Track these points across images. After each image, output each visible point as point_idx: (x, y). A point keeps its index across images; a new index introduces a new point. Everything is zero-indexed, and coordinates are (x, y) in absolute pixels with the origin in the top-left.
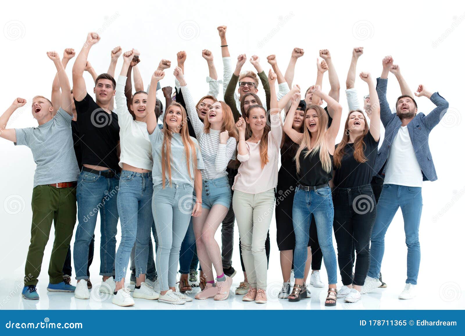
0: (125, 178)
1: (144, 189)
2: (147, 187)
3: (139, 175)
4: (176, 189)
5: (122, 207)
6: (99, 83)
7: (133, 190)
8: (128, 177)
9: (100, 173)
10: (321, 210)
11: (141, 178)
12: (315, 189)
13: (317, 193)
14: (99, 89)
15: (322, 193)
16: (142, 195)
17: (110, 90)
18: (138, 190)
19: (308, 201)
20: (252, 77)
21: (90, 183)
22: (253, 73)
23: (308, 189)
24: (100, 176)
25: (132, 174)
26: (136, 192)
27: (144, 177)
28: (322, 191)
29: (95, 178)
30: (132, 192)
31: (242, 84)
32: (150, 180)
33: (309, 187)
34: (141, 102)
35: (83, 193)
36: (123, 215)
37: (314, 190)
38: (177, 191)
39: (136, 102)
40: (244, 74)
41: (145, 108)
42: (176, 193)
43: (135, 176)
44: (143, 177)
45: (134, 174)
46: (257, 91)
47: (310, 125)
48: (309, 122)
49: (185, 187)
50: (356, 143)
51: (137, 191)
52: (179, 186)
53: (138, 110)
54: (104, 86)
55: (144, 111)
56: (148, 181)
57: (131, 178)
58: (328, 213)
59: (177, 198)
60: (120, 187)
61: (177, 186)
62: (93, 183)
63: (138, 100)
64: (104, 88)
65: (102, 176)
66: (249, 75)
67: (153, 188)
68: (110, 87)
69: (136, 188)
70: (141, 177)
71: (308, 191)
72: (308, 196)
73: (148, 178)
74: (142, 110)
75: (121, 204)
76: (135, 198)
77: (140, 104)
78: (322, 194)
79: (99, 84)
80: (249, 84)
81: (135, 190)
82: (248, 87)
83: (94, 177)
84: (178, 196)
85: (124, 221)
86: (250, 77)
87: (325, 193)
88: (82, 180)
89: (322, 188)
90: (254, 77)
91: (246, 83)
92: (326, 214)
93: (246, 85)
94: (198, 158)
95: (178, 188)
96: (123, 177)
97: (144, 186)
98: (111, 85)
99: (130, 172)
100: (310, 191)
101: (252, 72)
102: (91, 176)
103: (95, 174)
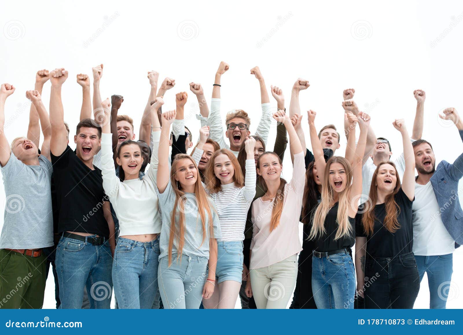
0: (124, 248)
1: (146, 262)
2: (149, 260)
3: (141, 245)
4: (189, 262)
5: (122, 285)
6: (81, 133)
7: (133, 263)
8: (128, 246)
9: (86, 240)
10: (335, 281)
11: (143, 249)
12: (327, 255)
13: (329, 260)
14: (81, 140)
15: (334, 260)
16: (144, 270)
17: (95, 141)
18: (139, 263)
19: (322, 271)
20: (243, 117)
21: (75, 253)
22: (244, 112)
23: (320, 255)
24: (86, 242)
25: (132, 243)
26: (137, 266)
27: (147, 248)
28: (336, 258)
29: (81, 246)
30: (132, 266)
31: (231, 127)
32: (154, 251)
33: (320, 253)
34: (132, 156)
35: (67, 265)
36: (123, 296)
37: (326, 257)
38: (190, 265)
39: (126, 156)
40: (232, 114)
41: (137, 163)
42: (188, 266)
43: (136, 246)
44: (145, 247)
45: (135, 243)
46: (249, 133)
47: (335, 183)
48: (335, 178)
49: (199, 259)
50: (387, 203)
51: (137, 264)
52: (192, 258)
53: (129, 166)
54: (88, 137)
55: (135, 166)
56: (151, 252)
57: (131, 248)
58: (343, 284)
59: (189, 273)
60: (116, 259)
61: (190, 259)
62: (78, 253)
63: (129, 153)
64: (88, 140)
65: (89, 243)
66: (239, 115)
67: (159, 260)
68: (95, 138)
69: (137, 261)
70: (143, 247)
71: (320, 258)
72: (321, 264)
73: (151, 248)
74: (133, 165)
75: (120, 282)
76: (137, 274)
77: (132, 158)
78: (335, 262)
79: (80, 135)
80: (240, 125)
81: (135, 264)
82: (239, 130)
83: (79, 245)
84: (191, 271)
85: (125, 303)
86: (241, 117)
87: (339, 261)
88: (64, 249)
89: (335, 255)
90: (245, 117)
91: (237, 125)
92: (341, 285)
93: (237, 129)
94: (214, 225)
95: (191, 260)
96: (121, 247)
97: (147, 259)
98: (96, 135)
99: (130, 240)
100: (322, 258)
101: (242, 111)
102: (75, 243)
103: (80, 241)
